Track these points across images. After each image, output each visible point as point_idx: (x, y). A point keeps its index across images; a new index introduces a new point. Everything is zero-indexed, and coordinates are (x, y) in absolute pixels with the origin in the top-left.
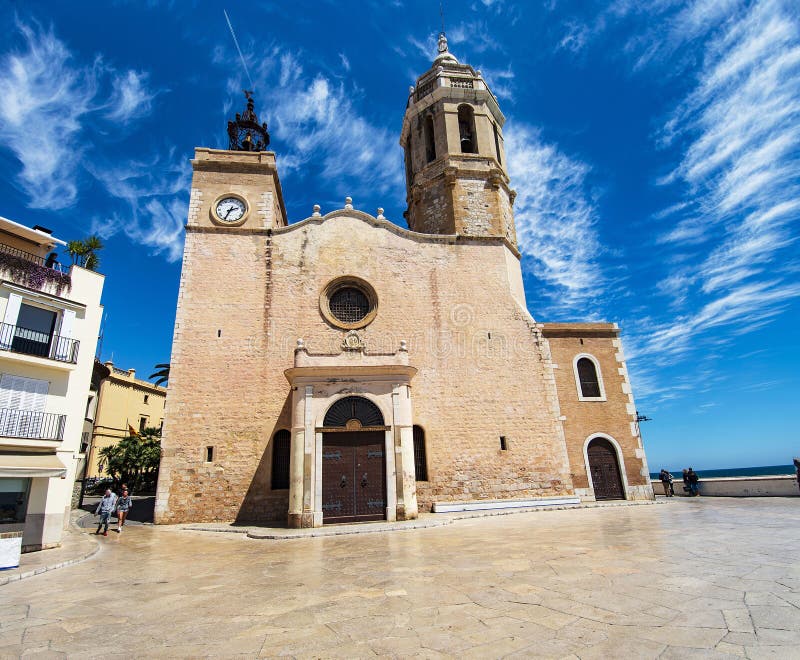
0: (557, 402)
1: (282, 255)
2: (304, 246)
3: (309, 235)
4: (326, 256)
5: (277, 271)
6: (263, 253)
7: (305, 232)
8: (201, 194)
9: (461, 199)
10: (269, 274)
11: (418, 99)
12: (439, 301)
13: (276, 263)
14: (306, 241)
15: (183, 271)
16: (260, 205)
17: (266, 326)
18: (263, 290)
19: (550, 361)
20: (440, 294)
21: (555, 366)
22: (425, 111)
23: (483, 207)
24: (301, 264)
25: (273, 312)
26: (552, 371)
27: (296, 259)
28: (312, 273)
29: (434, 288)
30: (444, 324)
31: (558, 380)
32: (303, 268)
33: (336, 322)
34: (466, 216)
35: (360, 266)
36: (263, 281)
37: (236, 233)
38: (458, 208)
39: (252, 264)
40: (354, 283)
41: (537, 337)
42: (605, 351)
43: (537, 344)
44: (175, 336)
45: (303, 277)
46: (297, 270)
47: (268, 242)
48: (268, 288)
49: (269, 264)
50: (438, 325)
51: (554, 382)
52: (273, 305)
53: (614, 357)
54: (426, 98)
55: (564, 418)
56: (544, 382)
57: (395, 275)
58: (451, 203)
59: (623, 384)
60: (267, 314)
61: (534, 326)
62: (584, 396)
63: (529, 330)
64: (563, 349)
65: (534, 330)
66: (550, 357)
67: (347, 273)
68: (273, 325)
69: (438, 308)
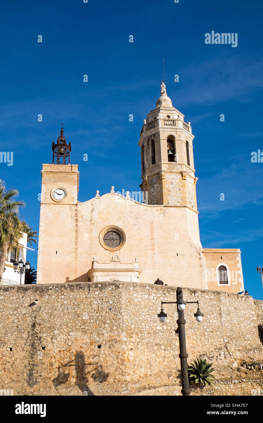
1: (82, 216)
2: (92, 212)
3: (94, 206)
4: (102, 216)
5: (80, 224)
6: (74, 215)
7: (92, 205)
8: (46, 187)
9: (167, 186)
10: (77, 225)
11: (148, 129)
12: (154, 237)
13: (80, 220)
14: (93, 209)
15: (40, 224)
16: (73, 192)
17: (76, 249)
18: (74, 233)
19: (205, 267)
20: (155, 234)
22: (151, 136)
23: (178, 190)
24: (91, 220)
25: (79, 242)
26: (205, 271)
27: (89, 218)
28: (96, 224)
29: (152, 231)
30: (156, 249)
32: (92, 222)
33: (107, 247)
34: (169, 195)
35: (118, 220)
36: (75, 228)
38: (165, 191)
39: (69, 220)
40: (116, 229)
41: (200, 255)
42: (232, 262)
43: (200, 259)
44: (38, 253)
45: (92, 226)
46: (89, 223)
47: (76, 210)
48: (76, 231)
49: (77, 221)
50: (153, 249)
52: (79, 240)
53: (237, 265)
54: (151, 130)
56: (202, 276)
57: (135, 225)
58: (162, 188)
60: (76, 244)
61: (199, 250)
62: (220, 283)
63: (197, 252)
64: (212, 261)
65: (199, 252)
66: (205, 265)
67: (112, 224)
68: (79, 249)
69: (154, 241)
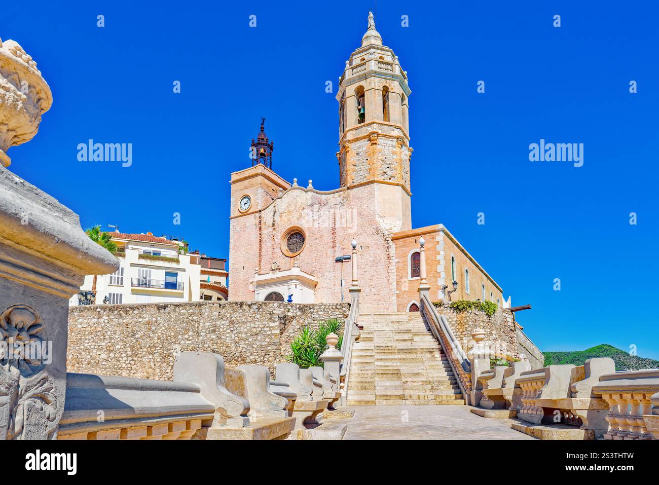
0: (395, 283)
1: (265, 223)
2: (274, 215)
3: (277, 208)
4: (283, 218)
5: (263, 232)
6: (258, 223)
7: (275, 207)
8: (234, 199)
9: (352, 160)
10: (260, 234)
12: (335, 231)
13: (263, 227)
14: (275, 212)
16: (257, 197)
17: (260, 261)
18: (258, 243)
19: (394, 258)
21: (397, 260)
23: (365, 161)
24: (273, 225)
25: (262, 254)
26: (394, 264)
27: (271, 223)
28: (277, 229)
30: (337, 245)
31: (397, 269)
32: (274, 227)
33: (288, 254)
35: (298, 220)
36: (259, 238)
37: (248, 214)
39: (254, 230)
40: (297, 230)
41: (388, 244)
43: (388, 247)
45: (274, 232)
46: (271, 229)
47: (260, 217)
48: (260, 241)
49: (260, 229)
50: (334, 247)
51: (395, 271)
52: (262, 250)
55: (398, 292)
56: (389, 271)
58: (347, 164)
59: (438, 266)
60: (260, 255)
61: (387, 236)
62: (412, 277)
63: (384, 239)
64: (403, 248)
65: (387, 239)
66: (394, 255)
67: (292, 225)
68: (262, 261)
69: (335, 235)
